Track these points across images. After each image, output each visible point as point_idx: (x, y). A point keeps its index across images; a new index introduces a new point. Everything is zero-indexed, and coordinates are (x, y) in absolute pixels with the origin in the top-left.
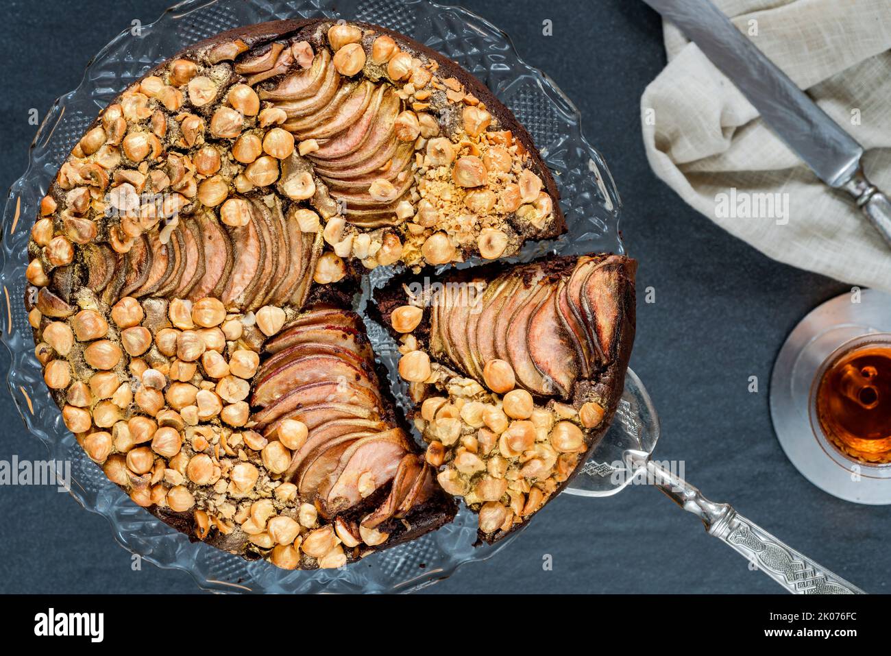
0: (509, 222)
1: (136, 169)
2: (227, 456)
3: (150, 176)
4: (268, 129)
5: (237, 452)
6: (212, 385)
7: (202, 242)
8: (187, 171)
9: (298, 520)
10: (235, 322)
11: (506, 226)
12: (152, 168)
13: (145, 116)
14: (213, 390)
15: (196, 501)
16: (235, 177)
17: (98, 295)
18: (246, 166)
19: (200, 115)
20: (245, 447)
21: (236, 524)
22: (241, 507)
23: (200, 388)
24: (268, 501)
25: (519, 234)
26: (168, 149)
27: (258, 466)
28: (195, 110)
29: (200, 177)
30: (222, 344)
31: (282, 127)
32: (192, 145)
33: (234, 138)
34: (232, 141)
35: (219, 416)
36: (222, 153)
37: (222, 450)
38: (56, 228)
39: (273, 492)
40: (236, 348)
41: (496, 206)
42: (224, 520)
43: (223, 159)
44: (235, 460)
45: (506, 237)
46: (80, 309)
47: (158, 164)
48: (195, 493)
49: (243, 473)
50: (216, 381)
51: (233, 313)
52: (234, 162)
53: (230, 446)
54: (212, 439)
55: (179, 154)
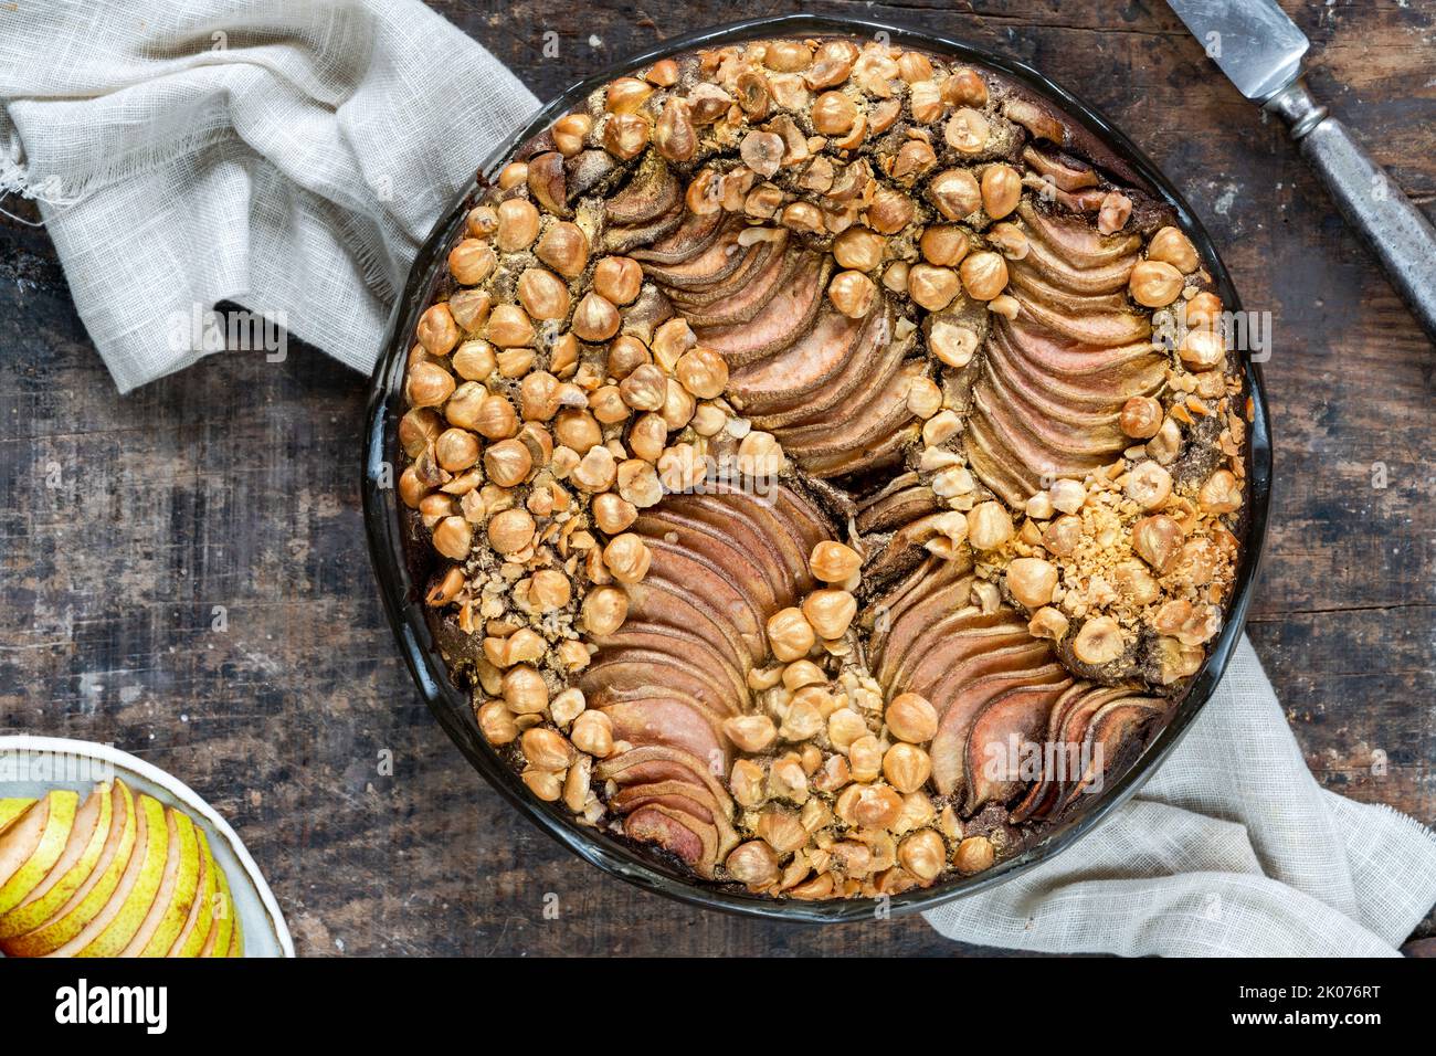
0: (1143, 640)
1: (807, 135)
2: (555, 548)
3: (813, 160)
4: (990, 247)
5: (570, 556)
6: (622, 453)
7: (782, 289)
8: (860, 196)
9: (552, 698)
10: (722, 415)
11: (1134, 640)
12: (825, 152)
13: (879, 91)
14: (618, 461)
15: (468, 557)
16: (899, 259)
17: (611, 224)
18: (923, 260)
19: (938, 153)
20: (585, 560)
21: (484, 629)
22: (509, 618)
23: (604, 444)
24: (543, 643)
25: (1138, 663)
26: (863, 154)
27: (574, 595)
28: (938, 144)
29: (864, 219)
30: (680, 421)
31: (1008, 262)
32: (894, 176)
33: (946, 219)
34: (939, 220)
35: (594, 497)
36: (915, 220)
37: (557, 535)
38: (648, 104)
39: (560, 640)
40: (691, 443)
41: (1147, 608)
42: (476, 611)
43: (909, 227)
44: (558, 562)
45: (1121, 651)
46: (572, 220)
47: (836, 156)
48: (476, 549)
49: (553, 586)
50: (632, 455)
51: (729, 403)
52: (917, 243)
53: (570, 540)
54: (558, 513)
55: (871, 171)
